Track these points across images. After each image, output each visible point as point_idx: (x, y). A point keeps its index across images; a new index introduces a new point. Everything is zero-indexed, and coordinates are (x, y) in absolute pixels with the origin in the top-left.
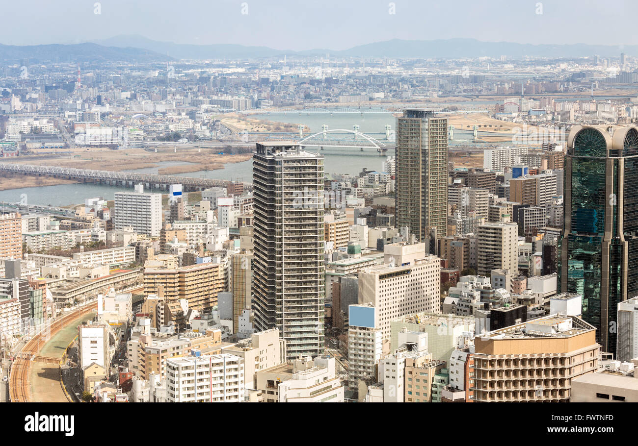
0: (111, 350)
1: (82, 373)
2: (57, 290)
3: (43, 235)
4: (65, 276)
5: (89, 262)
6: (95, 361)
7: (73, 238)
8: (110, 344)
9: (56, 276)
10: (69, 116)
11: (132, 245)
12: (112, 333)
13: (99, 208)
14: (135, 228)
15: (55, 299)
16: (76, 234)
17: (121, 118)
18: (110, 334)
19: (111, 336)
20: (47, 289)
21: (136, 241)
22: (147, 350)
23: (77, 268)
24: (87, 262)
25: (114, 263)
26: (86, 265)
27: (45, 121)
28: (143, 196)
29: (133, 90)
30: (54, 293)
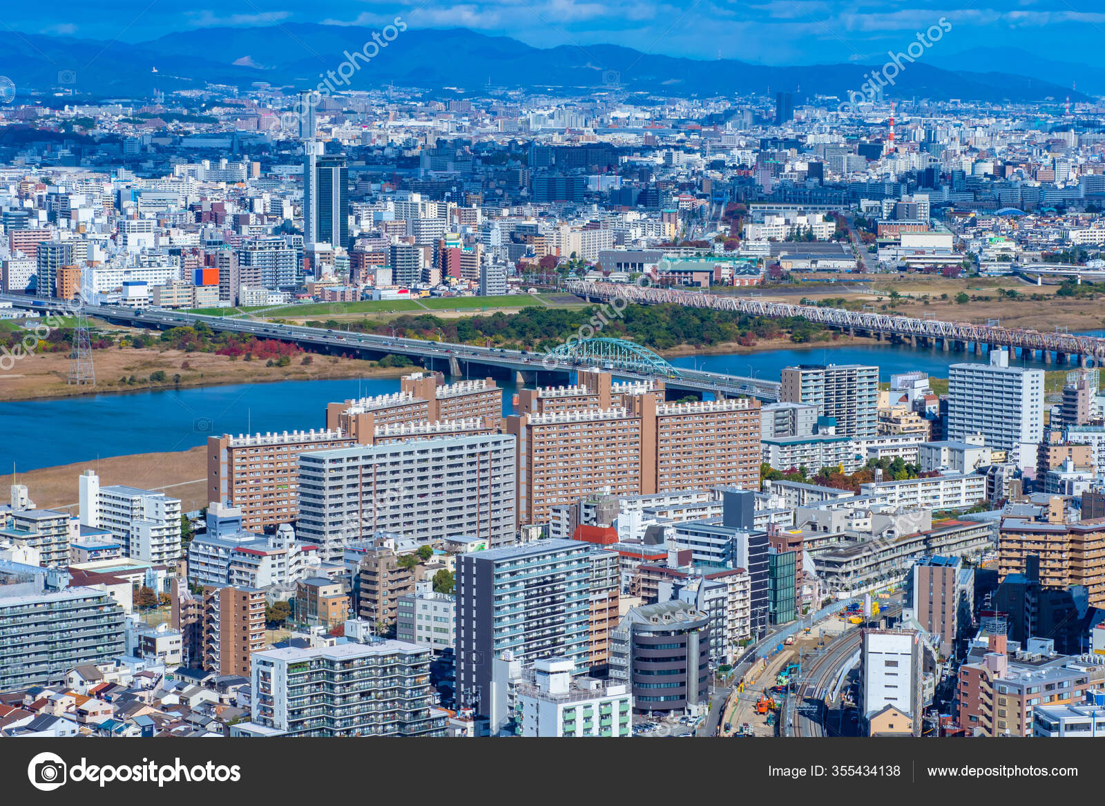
0: (926, 683)
1: (867, 724)
2: (825, 555)
3: (803, 443)
4: (842, 529)
5: (892, 501)
6: (892, 702)
7: (863, 452)
8: (925, 670)
9: (825, 528)
10: (867, 208)
11: (982, 471)
12: (930, 648)
13: (917, 394)
14: (989, 437)
15: (819, 572)
16: (870, 445)
17: (972, 215)
18: (925, 649)
19: (927, 653)
20: (805, 554)
21: (988, 463)
22: (997, 686)
23: (867, 512)
24: (888, 503)
25: (942, 506)
26: (885, 509)
27: (819, 217)
28: (1008, 374)
29: (1000, 159)
30: (817, 562)
